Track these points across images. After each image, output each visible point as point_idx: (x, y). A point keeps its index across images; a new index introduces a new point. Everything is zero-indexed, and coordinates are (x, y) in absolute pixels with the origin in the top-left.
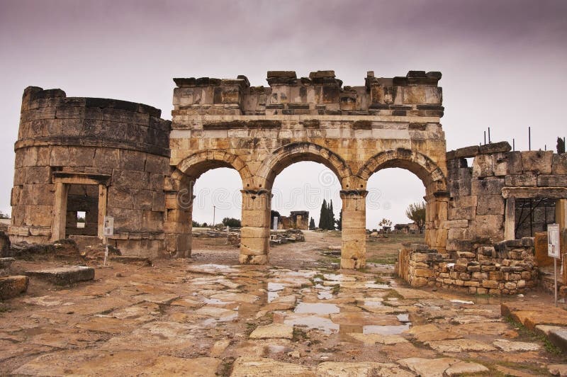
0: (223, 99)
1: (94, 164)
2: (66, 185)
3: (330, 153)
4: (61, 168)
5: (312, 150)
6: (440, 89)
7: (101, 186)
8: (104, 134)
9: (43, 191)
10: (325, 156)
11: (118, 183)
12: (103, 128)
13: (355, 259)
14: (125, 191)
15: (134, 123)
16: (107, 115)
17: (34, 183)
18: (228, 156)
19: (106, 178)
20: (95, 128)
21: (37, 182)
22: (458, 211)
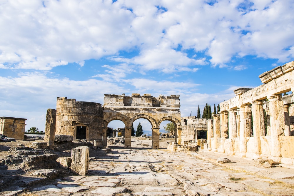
0: (119, 101)
1: (85, 121)
2: (77, 126)
3: (150, 117)
4: (75, 122)
5: (145, 116)
6: (180, 100)
7: (87, 127)
8: (88, 112)
9: (70, 128)
10: (148, 118)
11: (92, 126)
12: (88, 110)
13: (157, 147)
14: (93, 128)
15: (95, 108)
16: (89, 107)
17: (67, 126)
18: (121, 118)
19: (89, 125)
20: (85, 110)
21: (68, 125)
22: (184, 133)
